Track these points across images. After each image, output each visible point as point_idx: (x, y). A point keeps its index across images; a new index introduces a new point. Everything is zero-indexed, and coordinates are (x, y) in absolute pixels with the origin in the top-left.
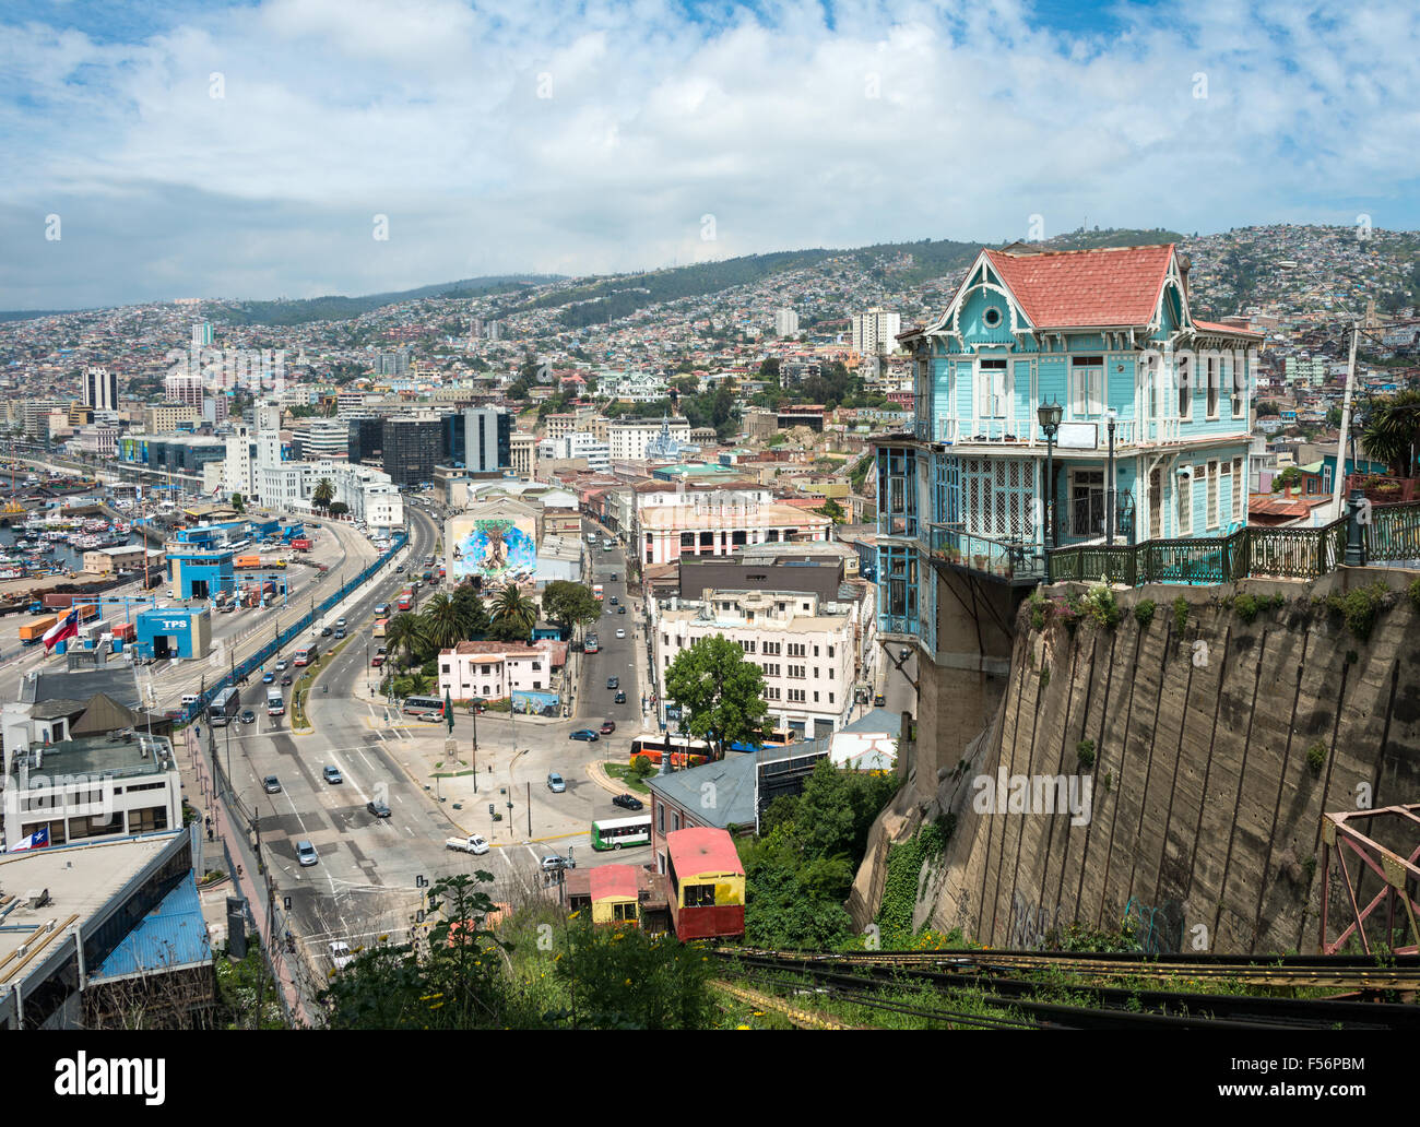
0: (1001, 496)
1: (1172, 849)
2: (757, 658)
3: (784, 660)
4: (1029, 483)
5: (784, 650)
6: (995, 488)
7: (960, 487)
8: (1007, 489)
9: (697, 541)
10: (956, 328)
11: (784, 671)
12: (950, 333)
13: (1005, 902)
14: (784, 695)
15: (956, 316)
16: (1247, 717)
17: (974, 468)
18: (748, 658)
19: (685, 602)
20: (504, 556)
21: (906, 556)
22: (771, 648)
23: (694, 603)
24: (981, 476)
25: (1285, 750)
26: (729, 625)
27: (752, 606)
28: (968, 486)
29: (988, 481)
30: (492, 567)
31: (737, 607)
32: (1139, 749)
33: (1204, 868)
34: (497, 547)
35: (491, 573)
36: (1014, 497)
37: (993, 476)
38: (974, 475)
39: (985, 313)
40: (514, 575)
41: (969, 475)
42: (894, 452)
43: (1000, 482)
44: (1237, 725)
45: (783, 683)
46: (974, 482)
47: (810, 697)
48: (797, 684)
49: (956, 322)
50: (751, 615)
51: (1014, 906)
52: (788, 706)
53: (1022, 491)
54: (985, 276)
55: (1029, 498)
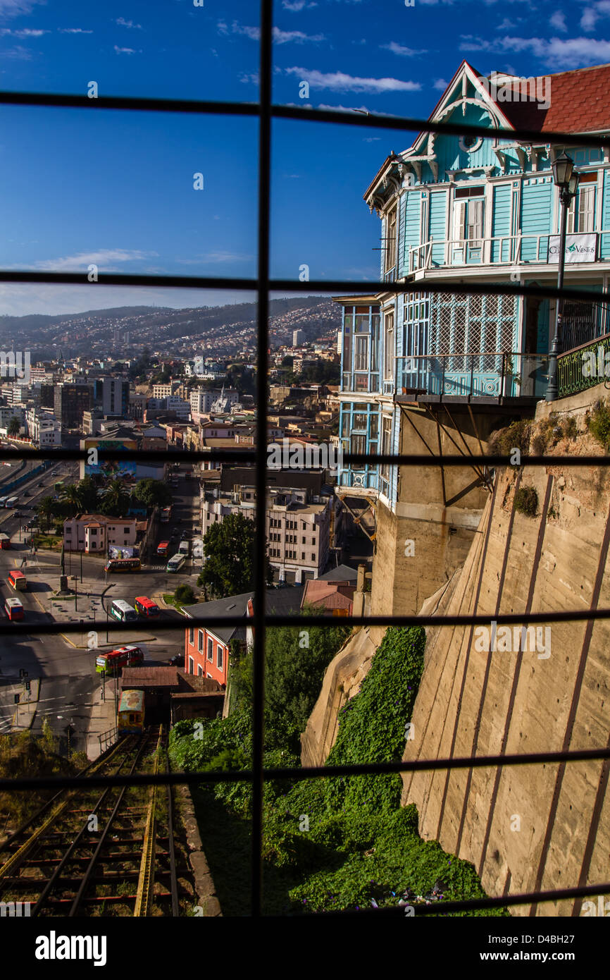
0: (475, 327)
3: (283, 532)
4: (508, 310)
5: (283, 525)
6: (469, 318)
7: (430, 319)
8: (482, 318)
10: (430, 151)
11: (283, 538)
12: (424, 158)
15: (431, 139)
17: (447, 298)
19: (223, 493)
21: (368, 412)
22: (275, 523)
23: (228, 494)
24: (454, 304)
28: (439, 318)
29: (460, 314)
35: (108, 473)
36: (491, 327)
37: (468, 302)
38: (446, 304)
40: (122, 475)
41: (440, 305)
42: (359, 310)
43: (475, 310)
45: (281, 546)
46: (446, 312)
47: (299, 555)
48: (290, 547)
49: (430, 145)
52: (285, 561)
53: (499, 319)
54: (464, 92)
55: (508, 327)
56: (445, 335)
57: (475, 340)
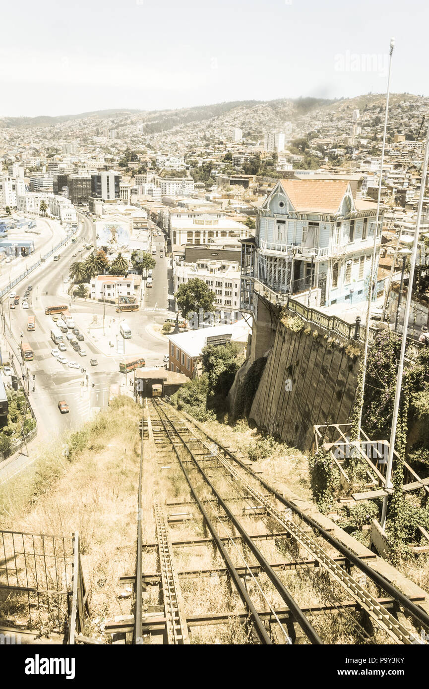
0: (280, 271)
1: (307, 409)
2: (214, 288)
3: (224, 289)
4: (289, 267)
5: (224, 285)
6: (278, 268)
7: (266, 266)
8: (282, 269)
9: (194, 235)
10: (268, 208)
11: (223, 293)
13: (269, 410)
14: (223, 302)
15: (268, 204)
16: (327, 375)
17: (271, 260)
18: (210, 288)
19: (186, 264)
20: (116, 239)
21: (250, 283)
22: (219, 284)
23: (190, 264)
24: (273, 263)
25: (334, 389)
26: (203, 275)
27: (213, 267)
28: (269, 267)
29: (275, 266)
30: (112, 243)
31: (206, 267)
32: (302, 374)
33: (313, 417)
34: (114, 235)
35: (111, 245)
36: (284, 271)
37: (277, 263)
38: (271, 263)
39: (279, 203)
41: (269, 262)
42: (247, 246)
43: (280, 266)
44: (325, 376)
45: (223, 298)
46: (271, 264)
47: (233, 303)
48: (228, 299)
49: (268, 206)
50: (212, 270)
51: (270, 412)
52: (224, 307)
53: (287, 270)
54: (279, 190)
55: (289, 273)
56: (271, 273)
57: (279, 274)
